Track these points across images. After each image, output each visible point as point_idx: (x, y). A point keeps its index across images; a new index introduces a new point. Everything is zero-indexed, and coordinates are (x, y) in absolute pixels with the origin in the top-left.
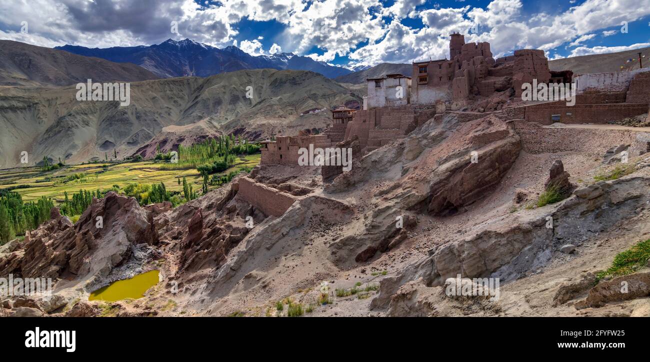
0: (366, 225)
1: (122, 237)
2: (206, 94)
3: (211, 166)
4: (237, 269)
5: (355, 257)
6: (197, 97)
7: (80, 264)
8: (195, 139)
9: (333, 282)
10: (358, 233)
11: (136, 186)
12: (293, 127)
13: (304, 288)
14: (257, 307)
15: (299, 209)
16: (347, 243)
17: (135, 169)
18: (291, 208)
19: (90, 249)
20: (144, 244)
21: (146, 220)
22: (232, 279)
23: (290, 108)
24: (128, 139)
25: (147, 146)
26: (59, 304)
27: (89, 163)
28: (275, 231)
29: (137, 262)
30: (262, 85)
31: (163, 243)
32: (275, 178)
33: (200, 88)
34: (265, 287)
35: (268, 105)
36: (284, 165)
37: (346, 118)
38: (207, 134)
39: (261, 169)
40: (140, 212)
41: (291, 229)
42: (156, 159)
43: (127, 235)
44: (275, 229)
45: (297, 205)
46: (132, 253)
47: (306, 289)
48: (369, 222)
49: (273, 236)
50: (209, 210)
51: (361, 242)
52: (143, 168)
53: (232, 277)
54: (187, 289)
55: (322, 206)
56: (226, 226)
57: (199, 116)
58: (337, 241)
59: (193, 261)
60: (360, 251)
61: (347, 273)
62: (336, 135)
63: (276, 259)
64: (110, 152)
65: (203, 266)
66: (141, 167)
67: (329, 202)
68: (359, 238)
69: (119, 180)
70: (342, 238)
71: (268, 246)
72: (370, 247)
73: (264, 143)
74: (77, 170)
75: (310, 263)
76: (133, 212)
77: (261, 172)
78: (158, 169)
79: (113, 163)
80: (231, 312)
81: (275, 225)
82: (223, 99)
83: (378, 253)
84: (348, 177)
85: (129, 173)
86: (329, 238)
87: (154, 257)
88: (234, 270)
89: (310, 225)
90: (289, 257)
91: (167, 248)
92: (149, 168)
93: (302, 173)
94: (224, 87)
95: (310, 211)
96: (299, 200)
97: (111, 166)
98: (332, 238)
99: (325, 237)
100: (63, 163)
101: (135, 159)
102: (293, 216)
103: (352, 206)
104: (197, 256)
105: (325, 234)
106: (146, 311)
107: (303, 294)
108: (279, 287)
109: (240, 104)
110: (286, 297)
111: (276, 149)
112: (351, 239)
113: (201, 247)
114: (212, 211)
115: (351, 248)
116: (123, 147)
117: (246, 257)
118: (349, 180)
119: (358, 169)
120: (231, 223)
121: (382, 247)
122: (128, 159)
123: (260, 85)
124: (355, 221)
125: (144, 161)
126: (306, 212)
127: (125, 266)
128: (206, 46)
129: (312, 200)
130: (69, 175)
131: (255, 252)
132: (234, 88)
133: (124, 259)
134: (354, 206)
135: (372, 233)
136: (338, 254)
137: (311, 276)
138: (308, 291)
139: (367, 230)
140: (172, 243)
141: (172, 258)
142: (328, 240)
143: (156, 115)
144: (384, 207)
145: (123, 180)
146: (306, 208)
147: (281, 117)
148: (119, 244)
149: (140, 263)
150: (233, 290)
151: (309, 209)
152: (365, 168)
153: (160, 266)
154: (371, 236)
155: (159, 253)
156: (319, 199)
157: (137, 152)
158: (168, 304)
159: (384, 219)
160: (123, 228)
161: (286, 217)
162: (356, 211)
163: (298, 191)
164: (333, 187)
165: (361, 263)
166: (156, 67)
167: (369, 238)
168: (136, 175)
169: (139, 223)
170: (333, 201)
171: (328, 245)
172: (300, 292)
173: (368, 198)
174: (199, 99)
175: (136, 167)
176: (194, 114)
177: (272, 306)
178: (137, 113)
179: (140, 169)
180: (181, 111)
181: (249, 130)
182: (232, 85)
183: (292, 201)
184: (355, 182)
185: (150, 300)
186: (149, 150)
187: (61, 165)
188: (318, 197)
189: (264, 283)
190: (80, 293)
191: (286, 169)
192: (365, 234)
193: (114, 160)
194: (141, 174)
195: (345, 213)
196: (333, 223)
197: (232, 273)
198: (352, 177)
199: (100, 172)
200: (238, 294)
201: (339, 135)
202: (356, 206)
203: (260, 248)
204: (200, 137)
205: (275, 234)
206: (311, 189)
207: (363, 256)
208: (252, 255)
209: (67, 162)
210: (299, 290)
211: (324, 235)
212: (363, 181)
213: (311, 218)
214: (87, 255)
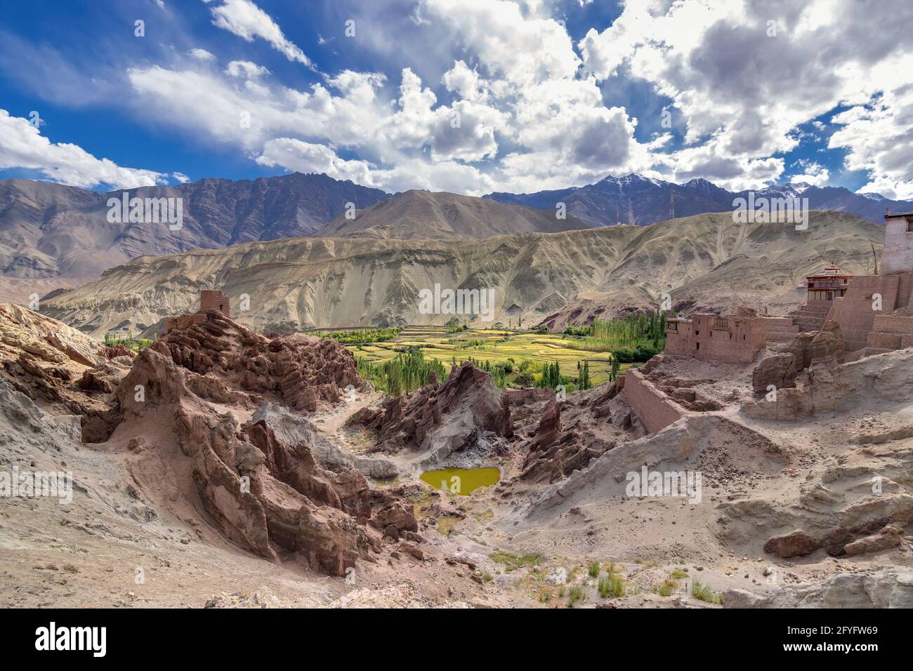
0: (802, 491)
1: (468, 417)
2: (644, 249)
3: (632, 351)
4: (568, 496)
5: (765, 542)
6: (630, 254)
7: (424, 437)
8: (618, 312)
9: (700, 569)
10: (781, 500)
11: (531, 363)
12: (781, 305)
13: (647, 559)
14: (566, 559)
15: (682, 431)
16: (753, 511)
17: (538, 342)
18: (670, 427)
19: (435, 422)
20: (492, 433)
21: (498, 403)
22: (557, 508)
23: (781, 274)
24: (537, 304)
25: (557, 315)
26: (390, 472)
27: (492, 329)
28: (634, 457)
29: (479, 452)
30: (734, 236)
31: (517, 437)
32: (678, 378)
33: (637, 242)
34: (590, 534)
35: (740, 269)
36: (702, 359)
37: (835, 291)
38: (636, 306)
39: (663, 361)
40: (494, 391)
41: (664, 460)
42: (565, 333)
43: (474, 417)
44: (635, 453)
45: (681, 424)
46: (476, 439)
47: (648, 562)
48: (810, 486)
49: (629, 463)
50: (581, 408)
51: (782, 520)
52: (547, 343)
53: (557, 504)
54: (513, 503)
55: (729, 437)
56: (587, 434)
57: (631, 280)
58: (734, 502)
59: (532, 469)
60: (776, 535)
61: (735, 564)
62: (811, 320)
63: (623, 499)
64: (515, 318)
65: (543, 479)
66: (545, 340)
67: (744, 432)
68: (778, 509)
69: (517, 353)
70: (745, 500)
71: (617, 476)
72: (800, 535)
73: (673, 322)
74: (480, 335)
75: (674, 523)
76: (483, 390)
77: (662, 366)
78: (564, 346)
79: (516, 332)
80: (533, 552)
81: (635, 447)
82: (667, 257)
83: (821, 552)
84: (797, 397)
85: (531, 347)
86: (724, 493)
87: (500, 451)
88: (562, 496)
89: (700, 462)
90: (645, 503)
91: (518, 446)
92: (554, 344)
93: (728, 377)
94: (673, 239)
95: (705, 440)
96: (687, 417)
97: (513, 335)
98: (729, 494)
99: (717, 490)
100: (467, 325)
101: (541, 330)
102: (671, 441)
103: (788, 450)
104: (539, 464)
105: (721, 485)
106: (457, 512)
107: (640, 567)
108: (609, 543)
109: (695, 264)
110: (613, 560)
111: (691, 332)
112: (765, 508)
113: (547, 454)
114: (585, 410)
115: (759, 523)
116: (530, 313)
117: (583, 483)
118: (800, 403)
119: (825, 385)
120: (595, 431)
121: (832, 544)
122: (533, 329)
123: (731, 236)
124: (786, 478)
125: (551, 334)
126: (697, 440)
127: (465, 453)
128: (659, 181)
129: (713, 423)
130: (470, 340)
131: (598, 479)
132: (687, 240)
133: (466, 444)
134: (793, 450)
135: (812, 509)
136: (730, 526)
137: (666, 545)
138: (650, 566)
139: (802, 500)
140: (526, 440)
141: (518, 458)
142: (720, 495)
143: (574, 277)
144: (855, 466)
145: (522, 355)
146: (698, 434)
147: (761, 287)
148: (464, 425)
149: (481, 454)
150: (551, 522)
151: (704, 435)
152: (846, 386)
153: (502, 465)
154: (808, 515)
155: (506, 449)
156: (727, 424)
157: (545, 321)
158: (485, 514)
159: (850, 490)
160: (471, 406)
161: (659, 440)
162: (796, 459)
163: (701, 403)
164: (759, 408)
165: (774, 557)
166: (589, 214)
167: (802, 517)
168: (538, 350)
169: (489, 404)
170: (751, 432)
171: (717, 504)
172: (638, 562)
173: (833, 443)
174: (634, 256)
175: (540, 340)
176: (623, 277)
177: (585, 565)
178: (551, 272)
179: (544, 343)
180: (607, 272)
181: (703, 305)
182: (683, 236)
183: (677, 415)
184: (813, 407)
185: (470, 502)
186: (558, 320)
187: (465, 327)
188: (726, 420)
189: (592, 527)
190: (414, 469)
191: (702, 367)
192: (796, 508)
193: (518, 328)
194: (542, 350)
195: (772, 459)
196: (742, 469)
197: (559, 499)
198: (806, 398)
199: (500, 341)
200: (554, 530)
201: (817, 321)
202: (798, 452)
203: (605, 475)
204: (626, 309)
205: (633, 461)
206: (723, 404)
207: (780, 545)
208: (593, 482)
209: (472, 325)
210: (637, 559)
211: (717, 486)
212: (833, 410)
213: (704, 452)
214: (432, 429)
